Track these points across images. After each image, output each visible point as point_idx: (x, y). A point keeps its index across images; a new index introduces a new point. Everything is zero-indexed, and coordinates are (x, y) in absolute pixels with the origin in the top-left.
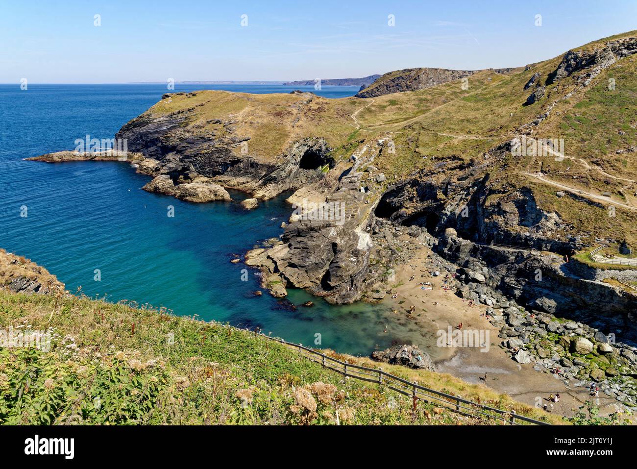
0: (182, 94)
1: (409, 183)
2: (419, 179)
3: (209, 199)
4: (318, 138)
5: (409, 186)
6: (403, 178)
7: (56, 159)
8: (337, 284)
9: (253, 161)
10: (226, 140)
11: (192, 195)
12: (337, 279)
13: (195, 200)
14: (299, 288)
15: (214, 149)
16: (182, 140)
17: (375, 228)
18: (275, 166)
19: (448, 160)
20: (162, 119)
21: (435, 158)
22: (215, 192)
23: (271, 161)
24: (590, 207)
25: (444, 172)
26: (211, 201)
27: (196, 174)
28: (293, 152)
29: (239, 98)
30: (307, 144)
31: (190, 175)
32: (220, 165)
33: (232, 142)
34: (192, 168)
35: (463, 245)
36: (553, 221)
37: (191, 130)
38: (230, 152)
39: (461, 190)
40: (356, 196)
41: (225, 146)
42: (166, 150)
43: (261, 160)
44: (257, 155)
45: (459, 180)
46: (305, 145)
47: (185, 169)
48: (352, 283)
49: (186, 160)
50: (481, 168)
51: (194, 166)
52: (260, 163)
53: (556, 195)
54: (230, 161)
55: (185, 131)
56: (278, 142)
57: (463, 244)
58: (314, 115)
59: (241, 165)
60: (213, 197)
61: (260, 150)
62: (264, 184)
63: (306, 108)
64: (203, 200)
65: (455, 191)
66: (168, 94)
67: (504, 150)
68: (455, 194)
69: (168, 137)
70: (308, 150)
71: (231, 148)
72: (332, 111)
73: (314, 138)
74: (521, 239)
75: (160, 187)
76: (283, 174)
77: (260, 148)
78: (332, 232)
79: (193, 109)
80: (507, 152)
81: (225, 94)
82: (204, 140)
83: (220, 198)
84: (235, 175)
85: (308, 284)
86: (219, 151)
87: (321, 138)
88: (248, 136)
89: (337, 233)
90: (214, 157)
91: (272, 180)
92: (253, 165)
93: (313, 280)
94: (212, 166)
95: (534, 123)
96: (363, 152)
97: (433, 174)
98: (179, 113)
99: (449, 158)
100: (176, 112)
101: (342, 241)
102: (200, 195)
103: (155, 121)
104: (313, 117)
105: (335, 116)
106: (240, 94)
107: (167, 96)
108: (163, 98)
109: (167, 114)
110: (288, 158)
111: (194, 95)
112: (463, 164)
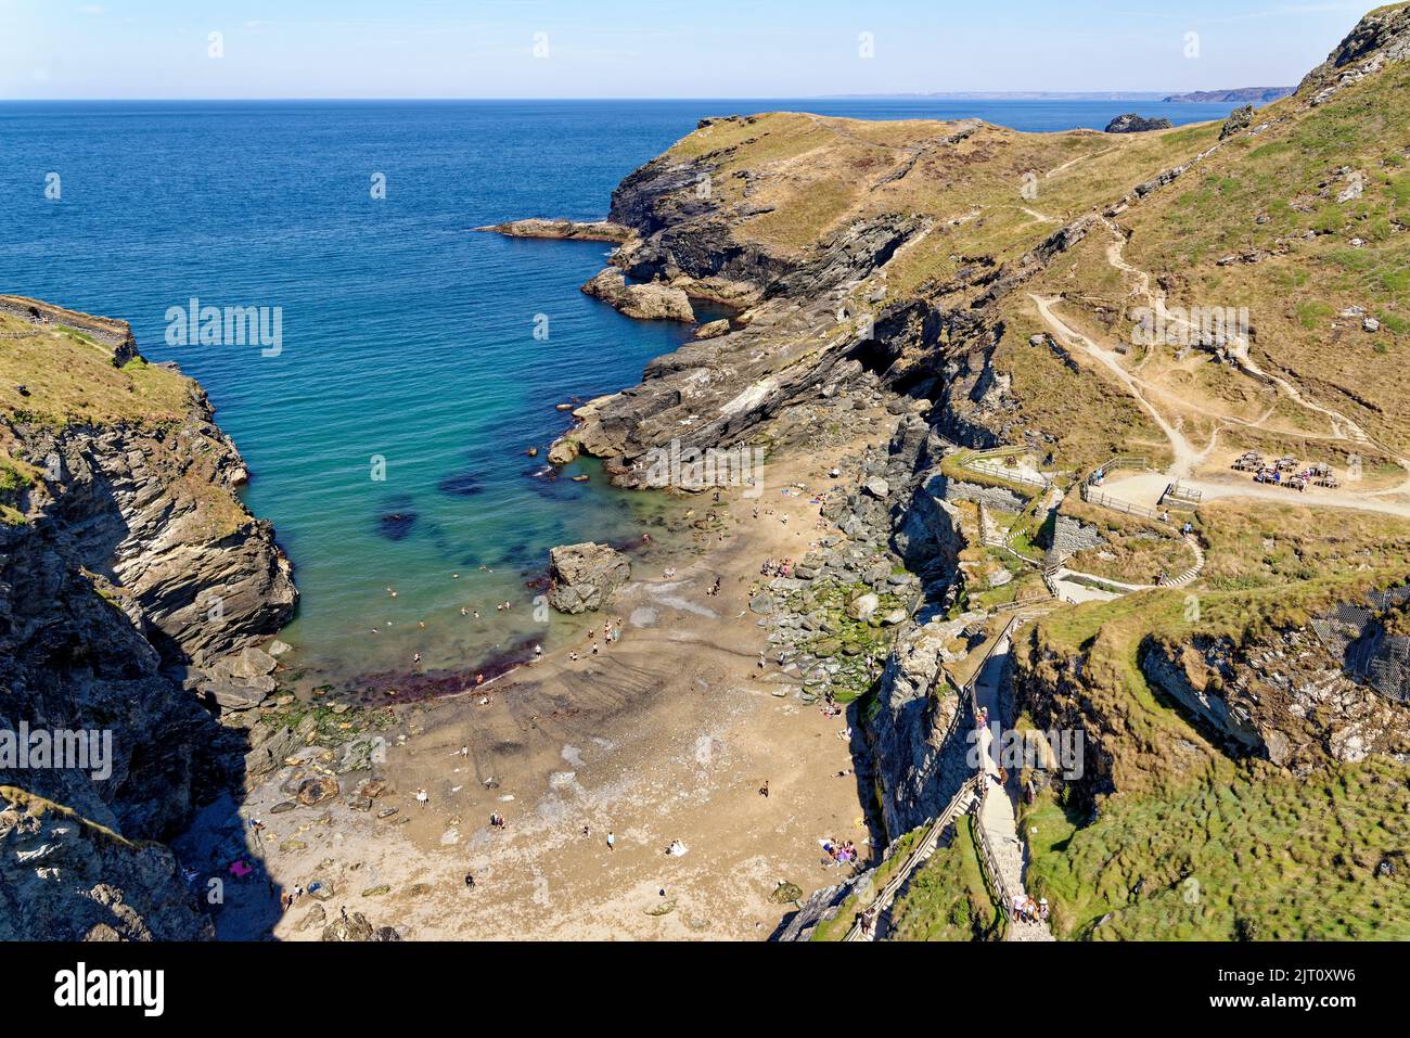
0: (734, 119)
1: (913, 307)
2: (928, 301)
3: (656, 314)
4: (920, 216)
5: (915, 314)
6: (904, 297)
7: (516, 231)
8: (634, 455)
9: (766, 253)
10: (730, 210)
11: (631, 305)
13: (634, 313)
14: (594, 456)
15: (707, 226)
16: (680, 206)
17: (825, 386)
18: (795, 265)
19: (978, 264)
20: (682, 167)
21: (964, 259)
22: (670, 302)
23: (791, 254)
24: (1063, 368)
25: (964, 288)
26: (658, 319)
27: (677, 270)
28: (845, 240)
29: (824, 127)
30: (891, 228)
31: (668, 272)
32: (710, 256)
33: (737, 214)
34: (672, 259)
36: (998, 391)
38: (729, 232)
39: (975, 328)
40: (812, 324)
41: (723, 221)
42: (657, 224)
43: (776, 250)
44: (772, 241)
45: (974, 306)
46: (886, 229)
47: (662, 260)
49: (664, 243)
50: (1009, 283)
51: (675, 255)
52: (773, 256)
53: (1031, 342)
54: (725, 249)
55: (690, 191)
56: (822, 218)
57: (911, 428)
58: (949, 168)
59: (743, 259)
60: (662, 311)
61: (780, 231)
62: (767, 297)
63: (941, 152)
64: (646, 316)
65: (963, 328)
66: (709, 119)
67: (1054, 247)
68: (964, 335)
69: (663, 201)
71: (732, 225)
72: (1004, 161)
73: (913, 216)
74: (962, 426)
75: (601, 287)
76: (811, 281)
77: (784, 228)
78: (699, 375)
79: (734, 149)
80: (1058, 253)
81: (802, 120)
82: (706, 208)
83: (676, 314)
84: (734, 278)
85: (610, 452)
86: (713, 229)
87: (927, 216)
88: (775, 203)
89: (712, 381)
90: (703, 240)
91: (780, 291)
92: (762, 260)
94: (699, 257)
95: (1137, 190)
97: (949, 291)
98: (710, 156)
99: (980, 260)
100: (706, 152)
101: (698, 394)
102: (643, 306)
103: (670, 170)
104: (945, 171)
105: (1003, 172)
106: (829, 121)
107: (708, 123)
108: (700, 127)
109: (693, 158)
110: (833, 251)
111: (751, 122)
112: (991, 273)
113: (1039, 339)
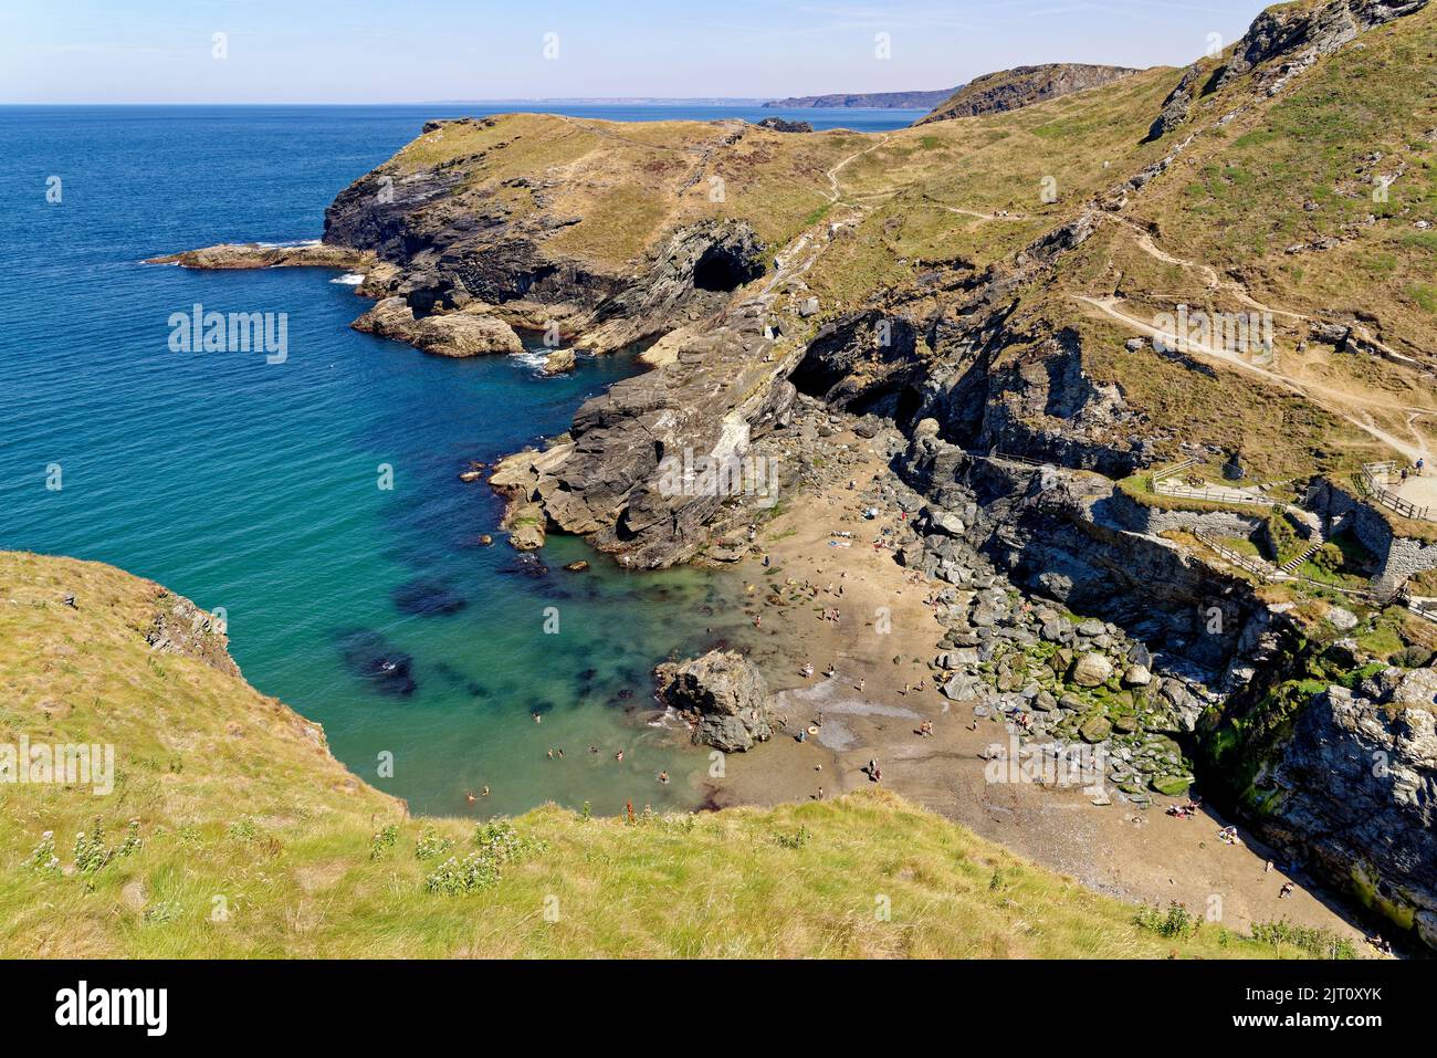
0: (465, 122)
1: (863, 319)
2: (884, 311)
3: (477, 349)
4: (734, 221)
5: (864, 326)
6: (852, 308)
7: (204, 261)
8: (642, 526)
9: (580, 269)
10: (527, 223)
11: (442, 340)
12: (643, 516)
13: (448, 350)
14: (571, 533)
15: (502, 243)
16: (446, 222)
17: (780, 415)
18: (625, 281)
19: (946, 268)
20: (418, 177)
21: (921, 263)
22: (491, 334)
23: (619, 270)
24: (1188, 374)
25: (934, 294)
26: (482, 354)
27: (467, 296)
28: (671, 251)
29: (582, 131)
30: (708, 235)
31: (456, 299)
32: (513, 277)
33: (539, 228)
34: (459, 282)
35: (942, 456)
36: (1107, 404)
37: (468, 202)
38: (535, 249)
39: (963, 336)
40: (748, 346)
41: (525, 237)
42: (415, 244)
43: (597, 267)
44: (591, 256)
45: (960, 312)
46: (703, 236)
47: (446, 285)
48: (675, 526)
49: (446, 266)
50: (1006, 286)
51: (464, 279)
52: (596, 273)
53: (1126, 347)
54: (533, 269)
55: (454, 204)
56: (640, 228)
57: (941, 452)
58: (738, 170)
59: (557, 278)
60: (485, 345)
61: (597, 245)
62: (601, 320)
63: (724, 154)
64: (466, 353)
65: (950, 337)
66: (436, 121)
67: (1057, 245)
68: (951, 344)
69: (420, 216)
70: (710, 248)
71: (538, 241)
72: (784, 161)
73: (727, 221)
74: (1045, 443)
75: (385, 323)
76: (645, 299)
77: (600, 240)
78: (665, 418)
79: (481, 155)
80: (1063, 250)
81: (554, 122)
82: (489, 222)
83: (501, 348)
84: (546, 301)
85: (592, 525)
86: (512, 246)
87: (741, 220)
88: (579, 214)
89: (678, 423)
90: (501, 259)
91: (616, 311)
92: (582, 278)
93: (600, 517)
94: (498, 279)
95: (1133, 182)
96: (796, 251)
97: (912, 298)
98: (453, 163)
99: (948, 263)
100: (447, 160)
101: (679, 440)
102: (459, 341)
103: (403, 181)
104: (735, 173)
105: (789, 173)
106: (587, 123)
107: (434, 127)
108: (426, 131)
109: (430, 166)
110: (660, 263)
111: (489, 124)
112: (973, 276)
113: (1137, 343)
